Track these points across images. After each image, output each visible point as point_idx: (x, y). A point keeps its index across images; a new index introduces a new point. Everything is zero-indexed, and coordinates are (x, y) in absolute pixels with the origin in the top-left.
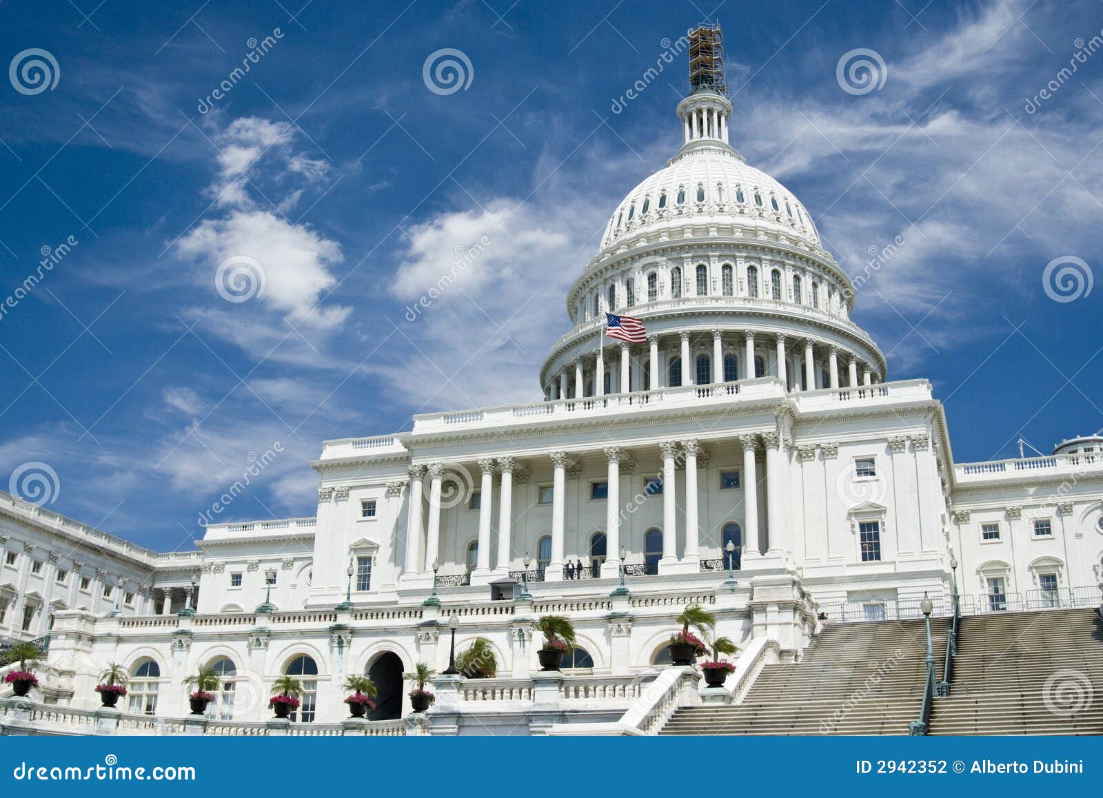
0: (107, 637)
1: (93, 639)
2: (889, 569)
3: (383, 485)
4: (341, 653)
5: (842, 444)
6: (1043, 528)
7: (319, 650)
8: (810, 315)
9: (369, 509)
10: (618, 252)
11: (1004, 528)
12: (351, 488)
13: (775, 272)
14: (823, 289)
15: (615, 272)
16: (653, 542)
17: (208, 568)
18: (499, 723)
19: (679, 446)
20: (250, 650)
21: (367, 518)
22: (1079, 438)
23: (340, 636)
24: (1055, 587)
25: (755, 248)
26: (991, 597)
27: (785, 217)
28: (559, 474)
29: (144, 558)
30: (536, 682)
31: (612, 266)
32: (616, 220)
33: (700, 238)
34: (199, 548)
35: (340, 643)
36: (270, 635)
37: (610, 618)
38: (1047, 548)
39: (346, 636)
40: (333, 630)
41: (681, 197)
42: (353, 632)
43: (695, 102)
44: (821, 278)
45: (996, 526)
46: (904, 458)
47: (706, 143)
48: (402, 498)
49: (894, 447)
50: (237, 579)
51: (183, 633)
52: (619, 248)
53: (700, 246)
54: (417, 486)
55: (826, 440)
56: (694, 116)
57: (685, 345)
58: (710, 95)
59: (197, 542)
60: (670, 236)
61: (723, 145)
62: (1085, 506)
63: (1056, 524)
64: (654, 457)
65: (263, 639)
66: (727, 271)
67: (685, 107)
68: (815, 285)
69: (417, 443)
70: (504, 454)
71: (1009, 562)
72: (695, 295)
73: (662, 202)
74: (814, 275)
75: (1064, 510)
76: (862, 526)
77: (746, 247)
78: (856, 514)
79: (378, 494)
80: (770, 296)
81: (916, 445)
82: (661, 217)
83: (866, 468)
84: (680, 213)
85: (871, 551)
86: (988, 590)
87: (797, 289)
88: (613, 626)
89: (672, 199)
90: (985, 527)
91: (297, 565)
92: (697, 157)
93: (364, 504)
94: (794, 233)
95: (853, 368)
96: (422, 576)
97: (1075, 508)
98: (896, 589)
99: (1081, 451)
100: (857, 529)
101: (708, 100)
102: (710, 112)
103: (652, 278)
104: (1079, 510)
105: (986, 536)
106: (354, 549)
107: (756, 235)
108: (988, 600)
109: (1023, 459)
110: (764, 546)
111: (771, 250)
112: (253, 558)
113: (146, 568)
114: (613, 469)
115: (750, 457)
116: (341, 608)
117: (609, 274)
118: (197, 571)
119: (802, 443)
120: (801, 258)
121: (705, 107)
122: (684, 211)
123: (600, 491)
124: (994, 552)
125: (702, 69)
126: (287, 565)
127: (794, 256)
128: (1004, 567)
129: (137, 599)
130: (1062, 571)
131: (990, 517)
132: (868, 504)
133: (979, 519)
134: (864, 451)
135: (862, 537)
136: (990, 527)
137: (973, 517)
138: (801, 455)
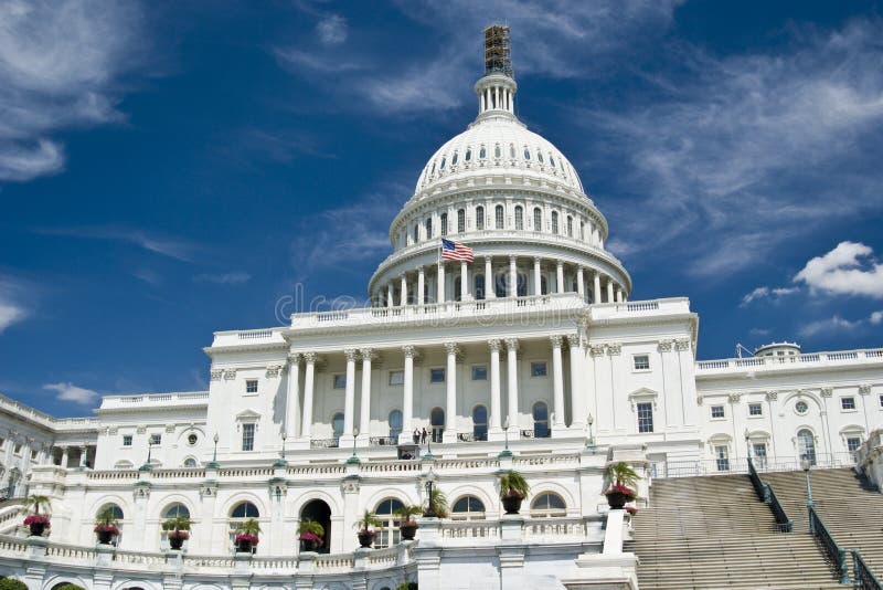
0: (78, 487)
1: (64, 489)
2: (660, 439)
3: (265, 368)
4: (279, 500)
5: (624, 344)
6: (755, 410)
7: (260, 498)
8: (580, 246)
9: (252, 386)
10: (435, 193)
12: (238, 370)
13: (554, 214)
14: (588, 227)
15: (432, 208)
16: (481, 416)
17: (104, 431)
18: (474, 555)
19: (503, 343)
20: (201, 498)
21: (250, 394)
22: (774, 344)
23: (277, 486)
24: (764, 454)
25: (539, 194)
26: (718, 461)
27: (559, 172)
28: (409, 362)
29: (46, 422)
30: (502, 523)
31: (430, 203)
32: (430, 169)
33: (499, 185)
34: (96, 415)
35: (278, 492)
36: (218, 485)
38: (759, 425)
39: (282, 487)
40: (271, 482)
41: (483, 154)
42: (289, 484)
43: (490, 81)
44: (586, 219)
45: (721, 408)
46: (671, 355)
47: (498, 112)
48: (279, 378)
49: (662, 347)
50: (128, 440)
51: (144, 484)
52: (435, 190)
53: (499, 191)
54: (295, 369)
55: (613, 341)
56: (489, 92)
57: (488, 266)
58: (501, 77)
59: (95, 410)
60: (475, 182)
61: (508, 114)
62: (786, 394)
63: (765, 407)
64: (484, 350)
65: (212, 489)
66: (519, 211)
67: (482, 85)
68: (582, 225)
69: (295, 336)
70: (365, 346)
71: (732, 435)
72: (494, 228)
73: (468, 156)
74: (582, 217)
75: (771, 397)
76: (639, 406)
77: (533, 193)
78: (635, 397)
79: (259, 375)
80: (550, 231)
81: (679, 346)
82: (467, 167)
83: (642, 362)
84: (482, 165)
85: (646, 424)
86: (716, 456)
87: (570, 226)
89: (475, 155)
90: (713, 409)
91: (178, 429)
92: (492, 123)
93: (248, 383)
94: (567, 184)
95: (610, 288)
96: (301, 440)
97: (779, 395)
98: (665, 454)
99: (775, 353)
100: (636, 408)
101: (500, 81)
102: (501, 90)
103: (461, 212)
104: (781, 397)
105: (714, 415)
106: (240, 418)
107: (540, 184)
108: (715, 463)
109: (741, 359)
110: (568, 421)
111: (552, 197)
112: (142, 423)
113: (48, 430)
114: (452, 359)
115: (557, 352)
116: (279, 465)
117: (427, 209)
118: (94, 434)
119: (593, 343)
120: (573, 203)
121: (497, 85)
122: (485, 164)
123: (439, 376)
124: (720, 427)
125: (494, 57)
126: (170, 429)
127: (568, 201)
128: (729, 438)
129: (41, 456)
130: (770, 441)
131: (717, 402)
132: (644, 390)
133: (709, 403)
134: (641, 350)
135: (640, 415)
136: (717, 408)
137: (704, 400)
138: (594, 352)
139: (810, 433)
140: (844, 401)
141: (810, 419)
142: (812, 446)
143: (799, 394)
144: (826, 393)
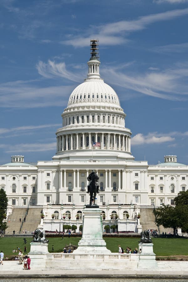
2: (139, 191)
3: (51, 171)
5: (133, 171)
6: (161, 178)
9: (48, 175)
11: (155, 178)
12: (45, 170)
19: (108, 170)
20: (72, 210)
24: (162, 189)
25: (110, 113)
37: (119, 208)
38: (162, 182)
41: (93, 96)
43: (93, 62)
45: (153, 177)
46: (143, 174)
48: (55, 173)
49: (141, 172)
54: (62, 173)
55: (131, 170)
60: (92, 108)
62: (169, 175)
63: (164, 178)
65: (74, 209)
67: (90, 63)
69: (62, 166)
71: (155, 184)
73: (89, 97)
75: (165, 176)
76: (136, 184)
78: (135, 182)
81: (145, 172)
83: (137, 175)
85: (137, 188)
86: (151, 189)
88: (119, 209)
89: (91, 96)
98: (140, 195)
101: (96, 62)
104: (168, 176)
105: (151, 179)
106: (46, 182)
108: (151, 191)
110: (121, 188)
124: (153, 182)
130: (164, 187)
131: (152, 176)
132: (137, 181)
133: (150, 176)
134: (137, 172)
135: (135, 186)
136: (152, 178)
137: (149, 175)
138: (127, 172)
139: (174, 185)
140: (182, 178)
141: (174, 182)
142: (174, 188)
143: (172, 175)
144: (179, 176)
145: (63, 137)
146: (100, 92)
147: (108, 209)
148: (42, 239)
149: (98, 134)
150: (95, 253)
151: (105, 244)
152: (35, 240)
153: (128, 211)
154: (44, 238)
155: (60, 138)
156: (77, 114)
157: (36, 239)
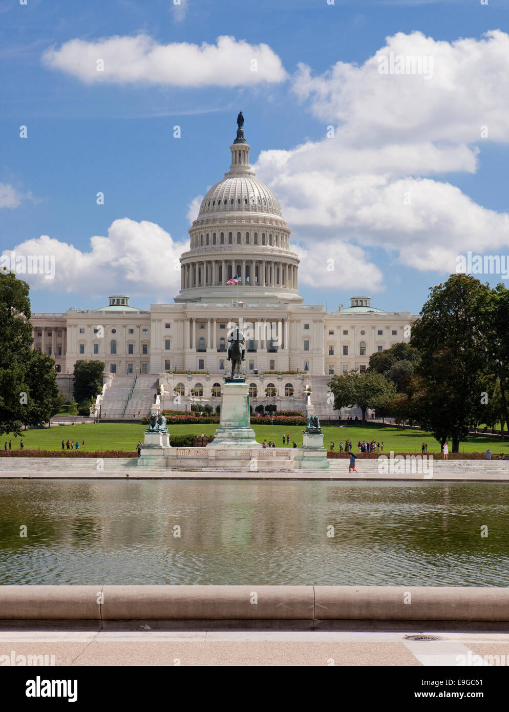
5: (302, 320)
17: (70, 326)
37: (278, 379)
45: (333, 331)
49: (314, 322)
54: (188, 323)
55: (298, 318)
69: (189, 312)
76: (305, 342)
78: (304, 338)
81: (319, 322)
83: (307, 326)
85: (307, 347)
91: (107, 327)
93: (166, 324)
96: (193, 349)
104: (356, 328)
105: (330, 334)
106: (164, 337)
128: (335, 343)
137: (327, 328)
139: (365, 343)
141: (366, 338)
144: (373, 328)
145: (191, 266)
146: (243, 195)
147: (262, 380)
148: (161, 427)
149: (247, 261)
150: (238, 447)
151: (253, 435)
152: (151, 428)
153: (292, 384)
154: (163, 426)
155: (186, 267)
156: (214, 229)
157: (153, 427)
